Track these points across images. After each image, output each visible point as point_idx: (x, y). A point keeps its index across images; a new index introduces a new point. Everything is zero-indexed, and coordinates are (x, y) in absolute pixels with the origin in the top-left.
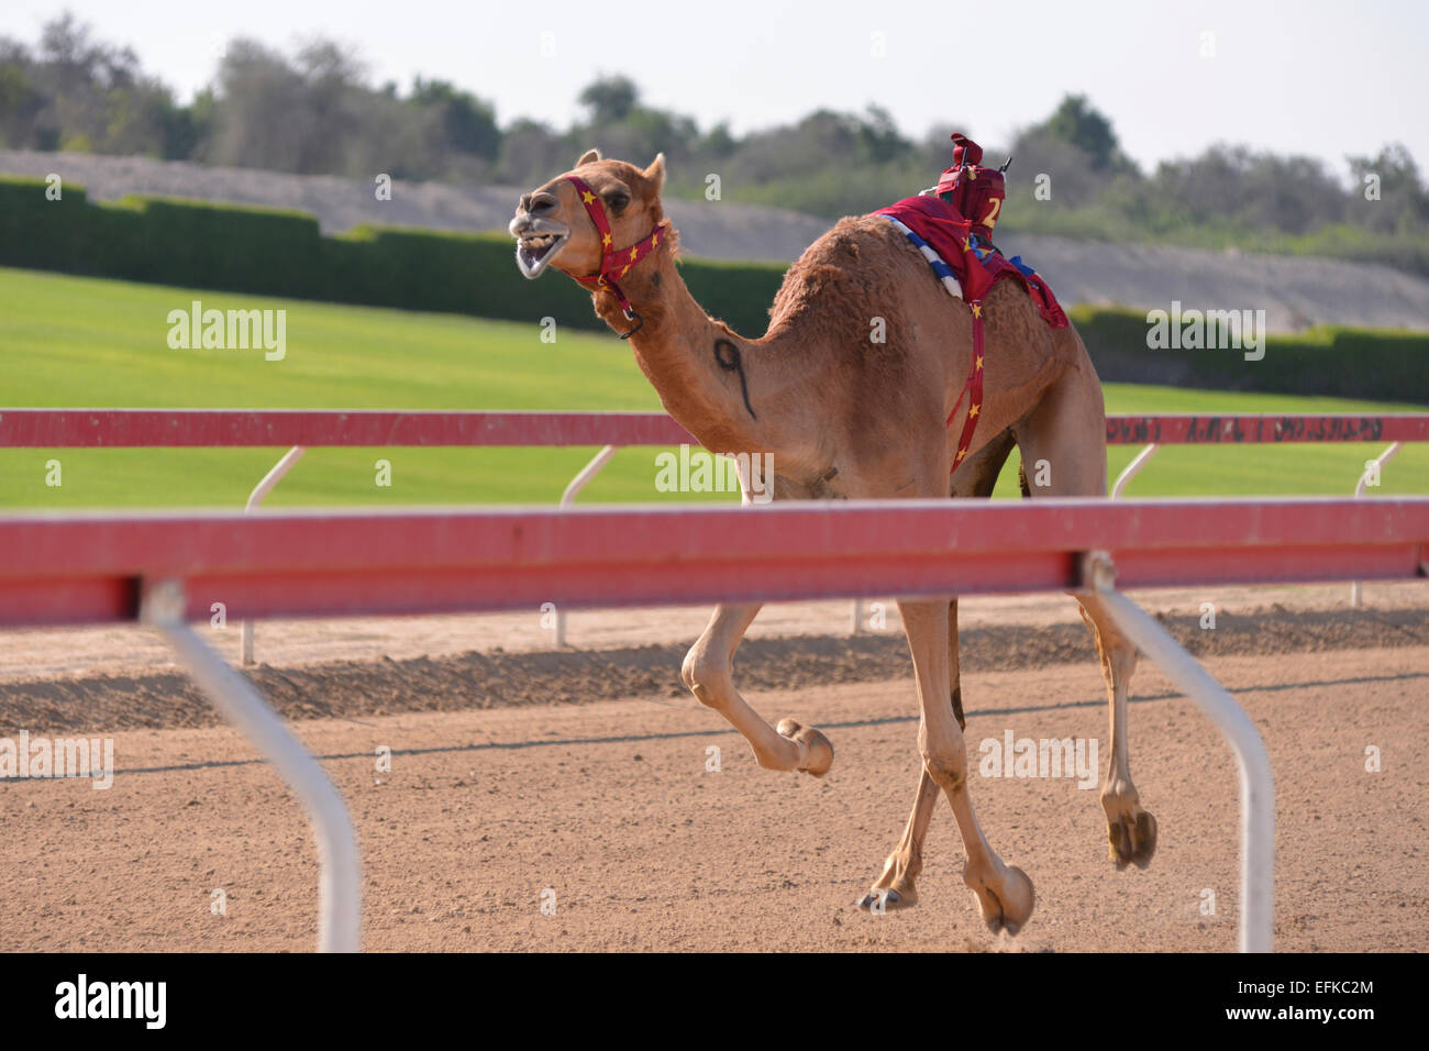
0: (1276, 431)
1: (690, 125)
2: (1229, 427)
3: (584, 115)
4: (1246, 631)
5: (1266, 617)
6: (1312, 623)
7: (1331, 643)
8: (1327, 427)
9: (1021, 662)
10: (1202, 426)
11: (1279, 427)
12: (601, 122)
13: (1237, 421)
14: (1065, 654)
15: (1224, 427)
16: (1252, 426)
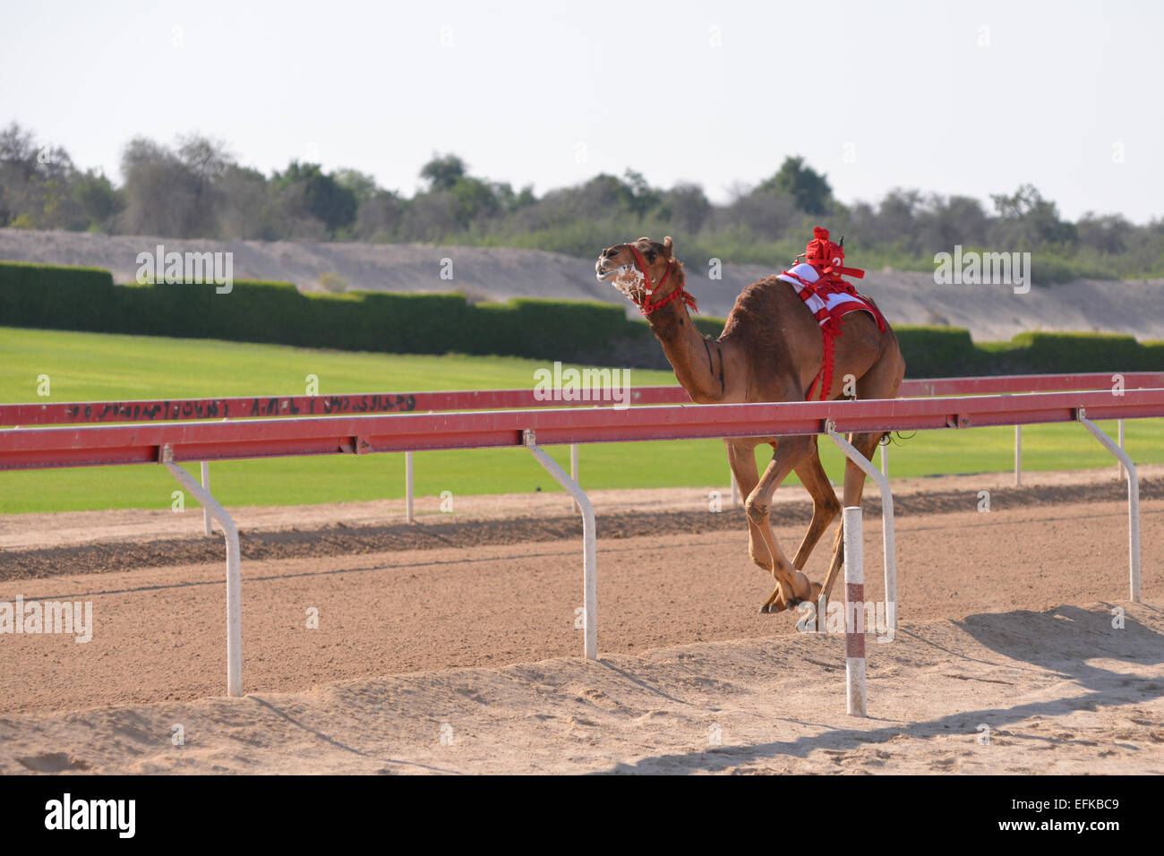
0: (325, 405)
1: (506, 189)
2: (285, 405)
3: (425, 185)
4: (308, 542)
5: (329, 532)
6: (366, 535)
7: (374, 548)
8: (369, 402)
9: (117, 567)
10: (262, 405)
11: (327, 404)
12: (436, 188)
13: (291, 400)
14: (154, 561)
15: (281, 405)
16: (305, 403)
